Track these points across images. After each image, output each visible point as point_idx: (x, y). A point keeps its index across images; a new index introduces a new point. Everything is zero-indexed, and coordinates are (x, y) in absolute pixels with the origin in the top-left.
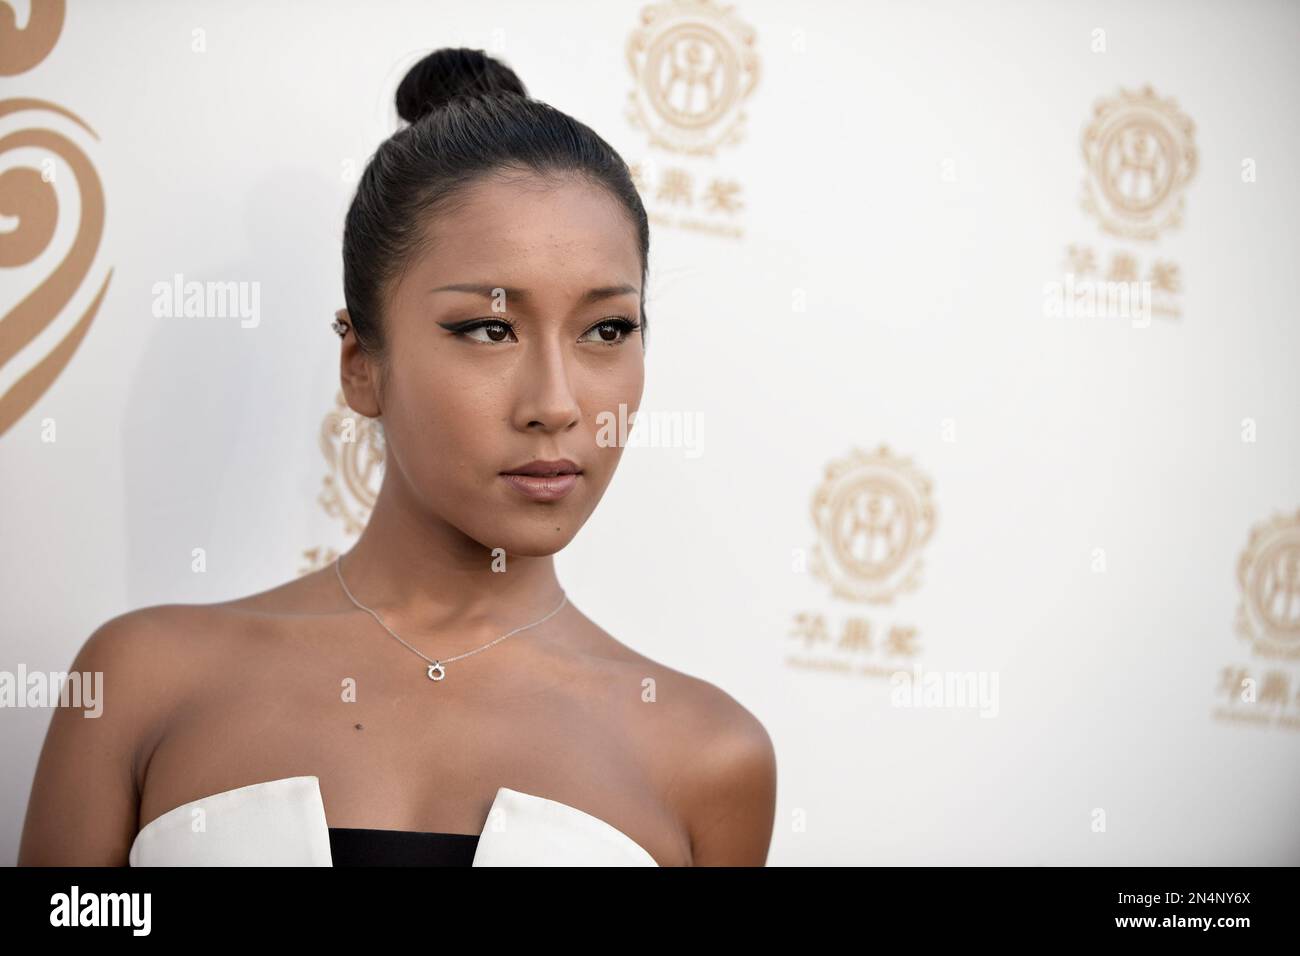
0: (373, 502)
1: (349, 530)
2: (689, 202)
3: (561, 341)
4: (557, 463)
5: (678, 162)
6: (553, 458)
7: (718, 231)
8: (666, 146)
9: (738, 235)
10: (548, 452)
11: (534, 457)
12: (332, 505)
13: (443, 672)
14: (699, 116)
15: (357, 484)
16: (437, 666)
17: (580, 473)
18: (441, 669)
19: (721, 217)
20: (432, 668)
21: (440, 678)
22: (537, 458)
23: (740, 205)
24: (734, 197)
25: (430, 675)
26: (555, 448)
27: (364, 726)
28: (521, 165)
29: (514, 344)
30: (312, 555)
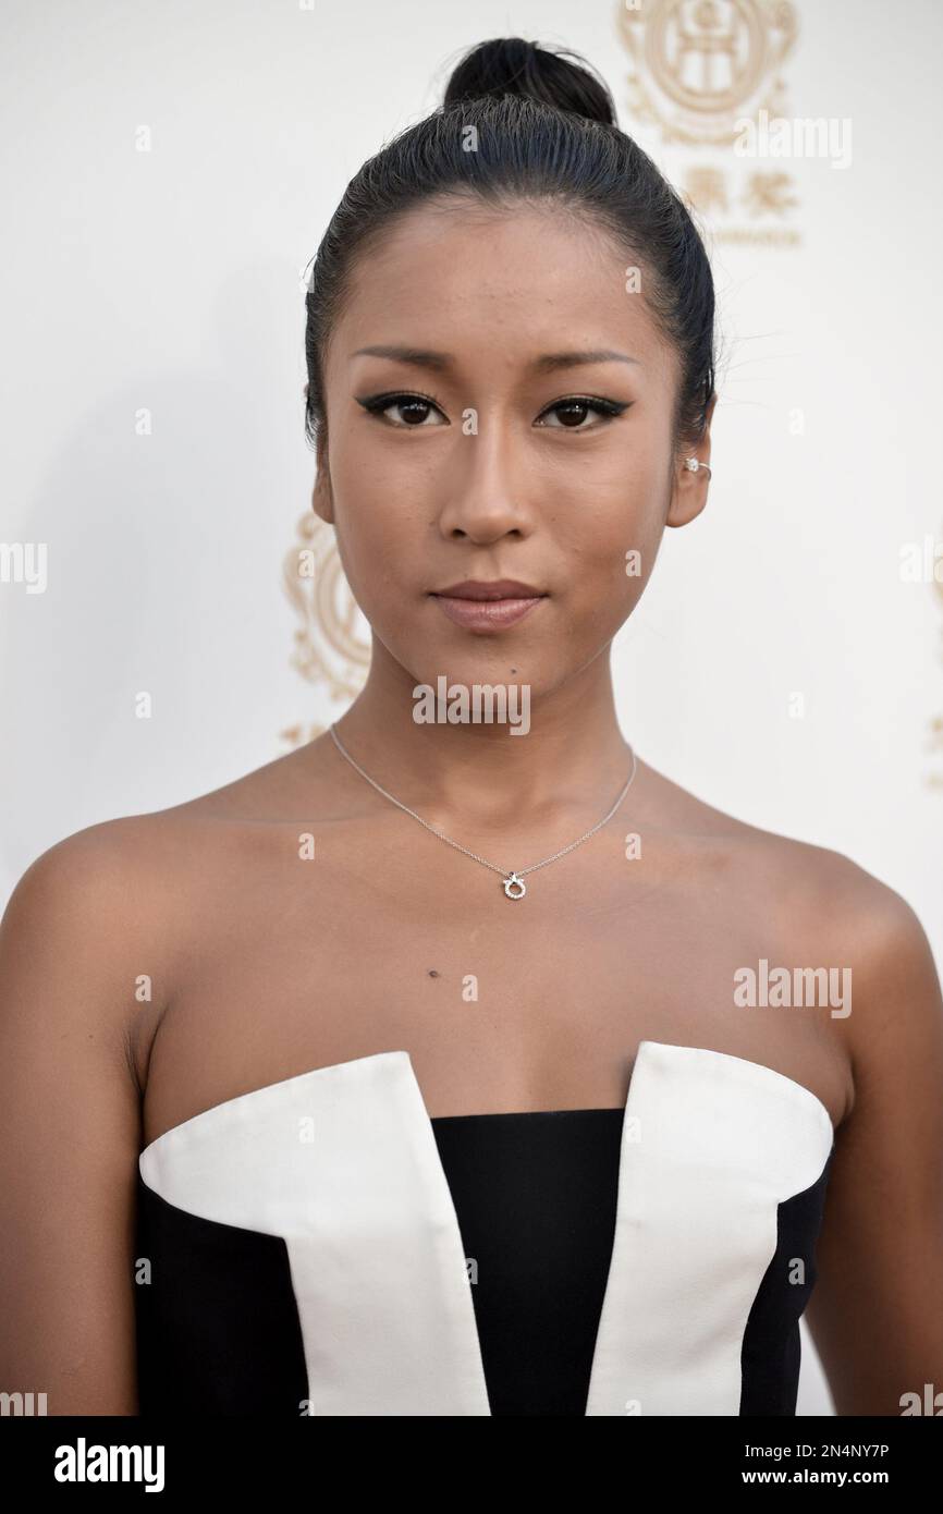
0: (368, 656)
1: (336, 697)
2: (724, 205)
3: (506, 424)
4: (496, 584)
5: (705, 157)
6: (492, 578)
7: (769, 238)
8: (684, 139)
9: (793, 239)
10: (481, 571)
11: (466, 576)
12: (309, 667)
13: (523, 886)
14: (724, 94)
15: (338, 635)
16: (514, 879)
17: (544, 595)
18: (520, 882)
19: (769, 221)
20: (508, 883)
21: (520, 896)
22: (469, 578)
23: (791, 202)
24: (785, 193)
25: (508, 892)
26: (495, 564)
27: (439, 972)
28: (467, 190)
29: (444, 427)
30: (292, 734)
